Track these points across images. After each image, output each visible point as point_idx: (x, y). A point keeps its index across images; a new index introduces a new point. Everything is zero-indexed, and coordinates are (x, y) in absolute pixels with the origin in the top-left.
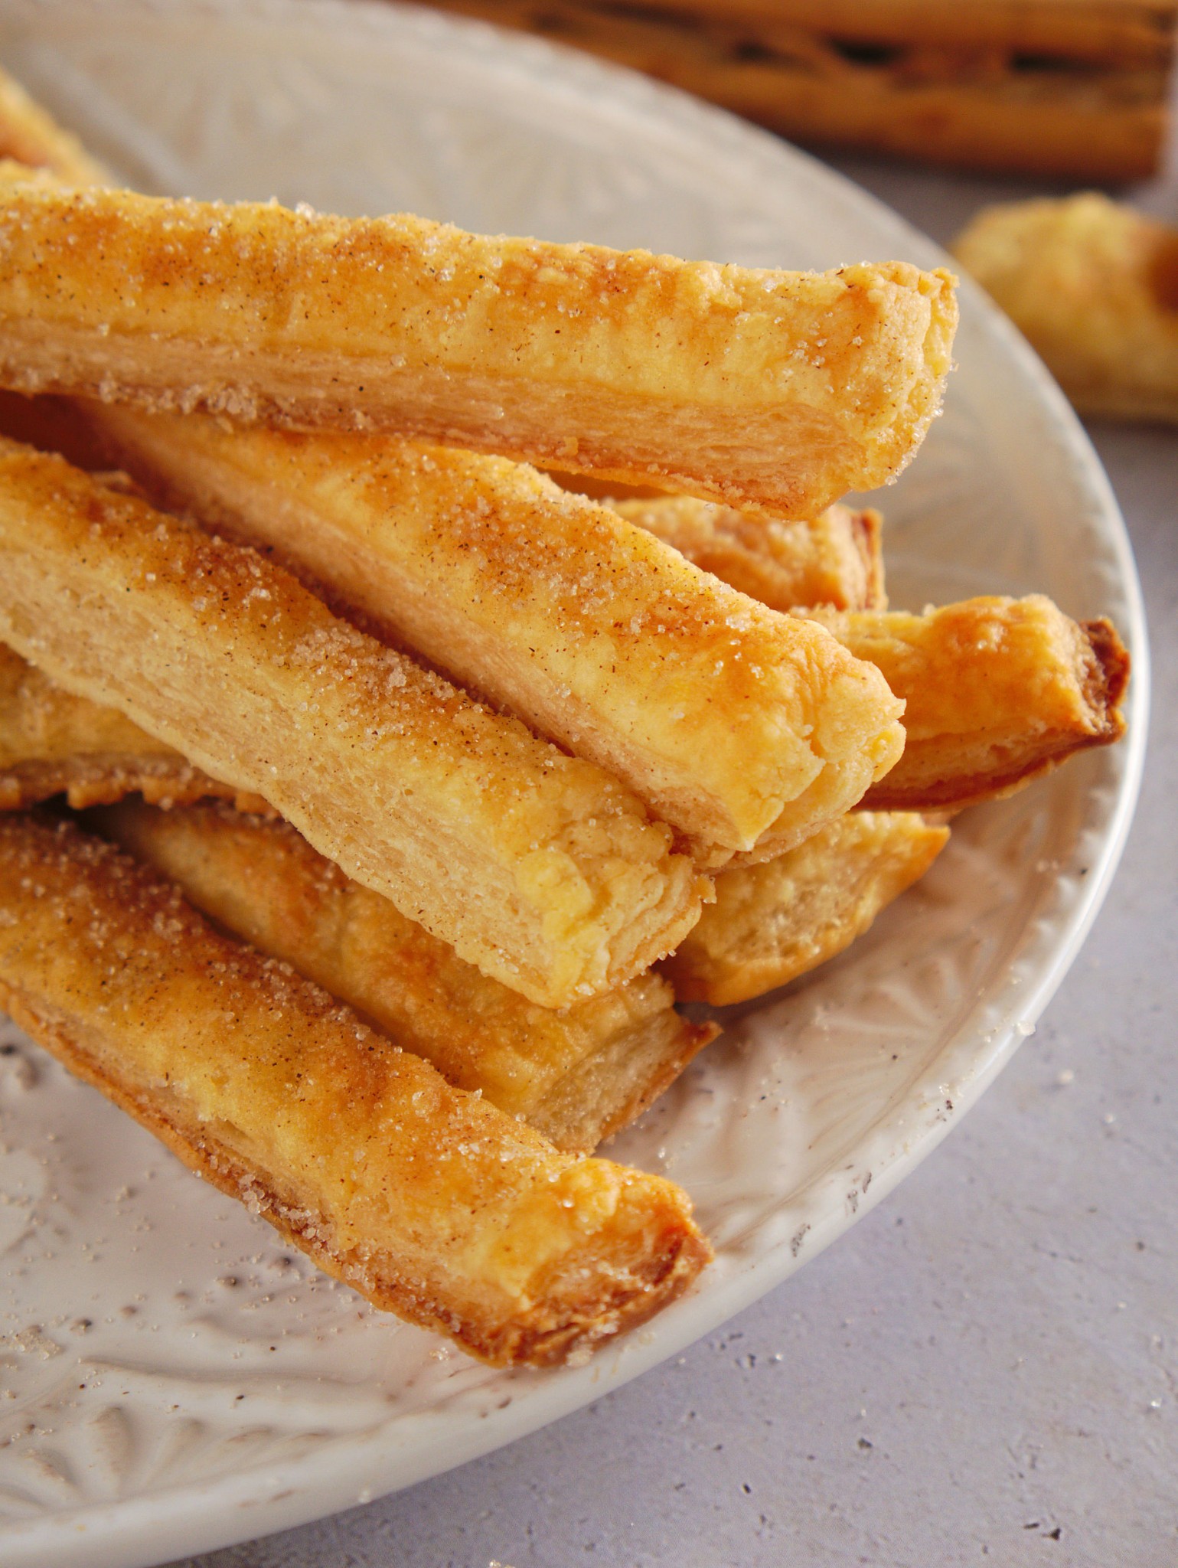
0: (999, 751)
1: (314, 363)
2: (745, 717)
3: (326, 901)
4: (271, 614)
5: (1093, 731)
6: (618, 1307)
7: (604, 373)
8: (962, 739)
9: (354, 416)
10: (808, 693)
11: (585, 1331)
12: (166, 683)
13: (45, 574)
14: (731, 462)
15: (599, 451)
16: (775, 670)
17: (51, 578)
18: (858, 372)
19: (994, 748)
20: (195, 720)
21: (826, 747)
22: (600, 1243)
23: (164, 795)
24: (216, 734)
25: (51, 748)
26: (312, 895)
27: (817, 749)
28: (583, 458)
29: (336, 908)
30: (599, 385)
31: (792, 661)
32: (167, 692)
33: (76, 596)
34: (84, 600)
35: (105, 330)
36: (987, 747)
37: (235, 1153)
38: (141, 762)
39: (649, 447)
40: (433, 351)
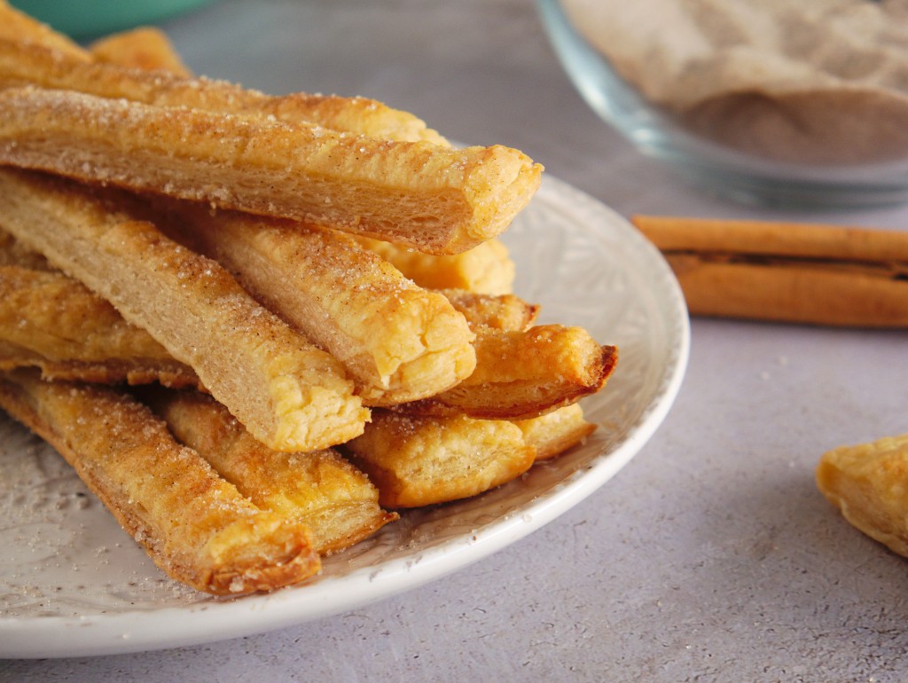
0: (542, 390)
1: (255, 174)
2: (391, 319)
3: (228, 434)
4: (210, 283)
5: (588, 386)
6: (261, 569)
7: (371, 176)
8: (526, 382)
9: (269, 205)
10: (425, 316)
11: (241, 575)
12: (163, 313)
13: (127, 266)
14: (422, 227)
15: (369, 223)
16: (410, 303)
17: (129, 268)
18: (476, 172)
19: (539, 388)
20: (172, 331)
21: (428, 342)
22: (265, 544)
23: (168, 380)
24: (178, 337)
25: (121, 352)
26: (223, 430)
27: (424, 342)
28: (361, 226)
29: (232, 437)
30: (370, 182)
31: (421, 302)
32: (163, 318)
33: (137, 275)
34: (140, 276)
35: (171, 155)
36: (537, 389)
37: (141, 520)
38: (161, 365)
39: (390, 221)
40: (303, 164)
